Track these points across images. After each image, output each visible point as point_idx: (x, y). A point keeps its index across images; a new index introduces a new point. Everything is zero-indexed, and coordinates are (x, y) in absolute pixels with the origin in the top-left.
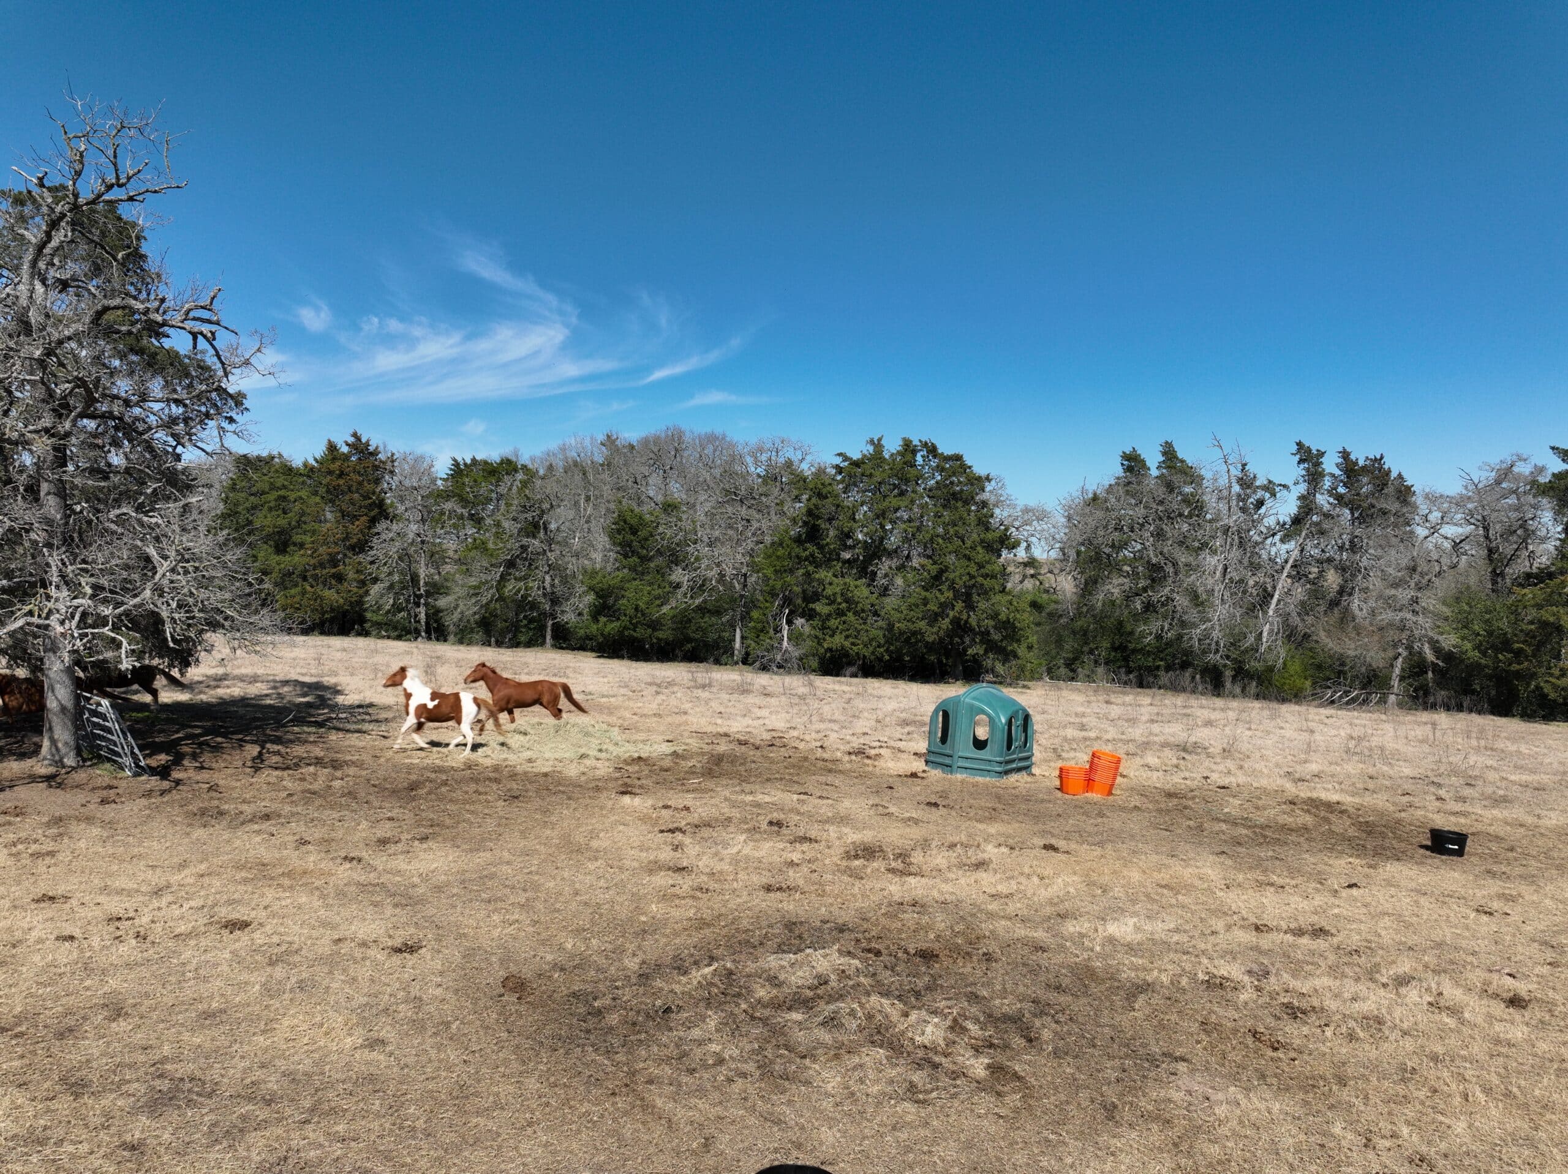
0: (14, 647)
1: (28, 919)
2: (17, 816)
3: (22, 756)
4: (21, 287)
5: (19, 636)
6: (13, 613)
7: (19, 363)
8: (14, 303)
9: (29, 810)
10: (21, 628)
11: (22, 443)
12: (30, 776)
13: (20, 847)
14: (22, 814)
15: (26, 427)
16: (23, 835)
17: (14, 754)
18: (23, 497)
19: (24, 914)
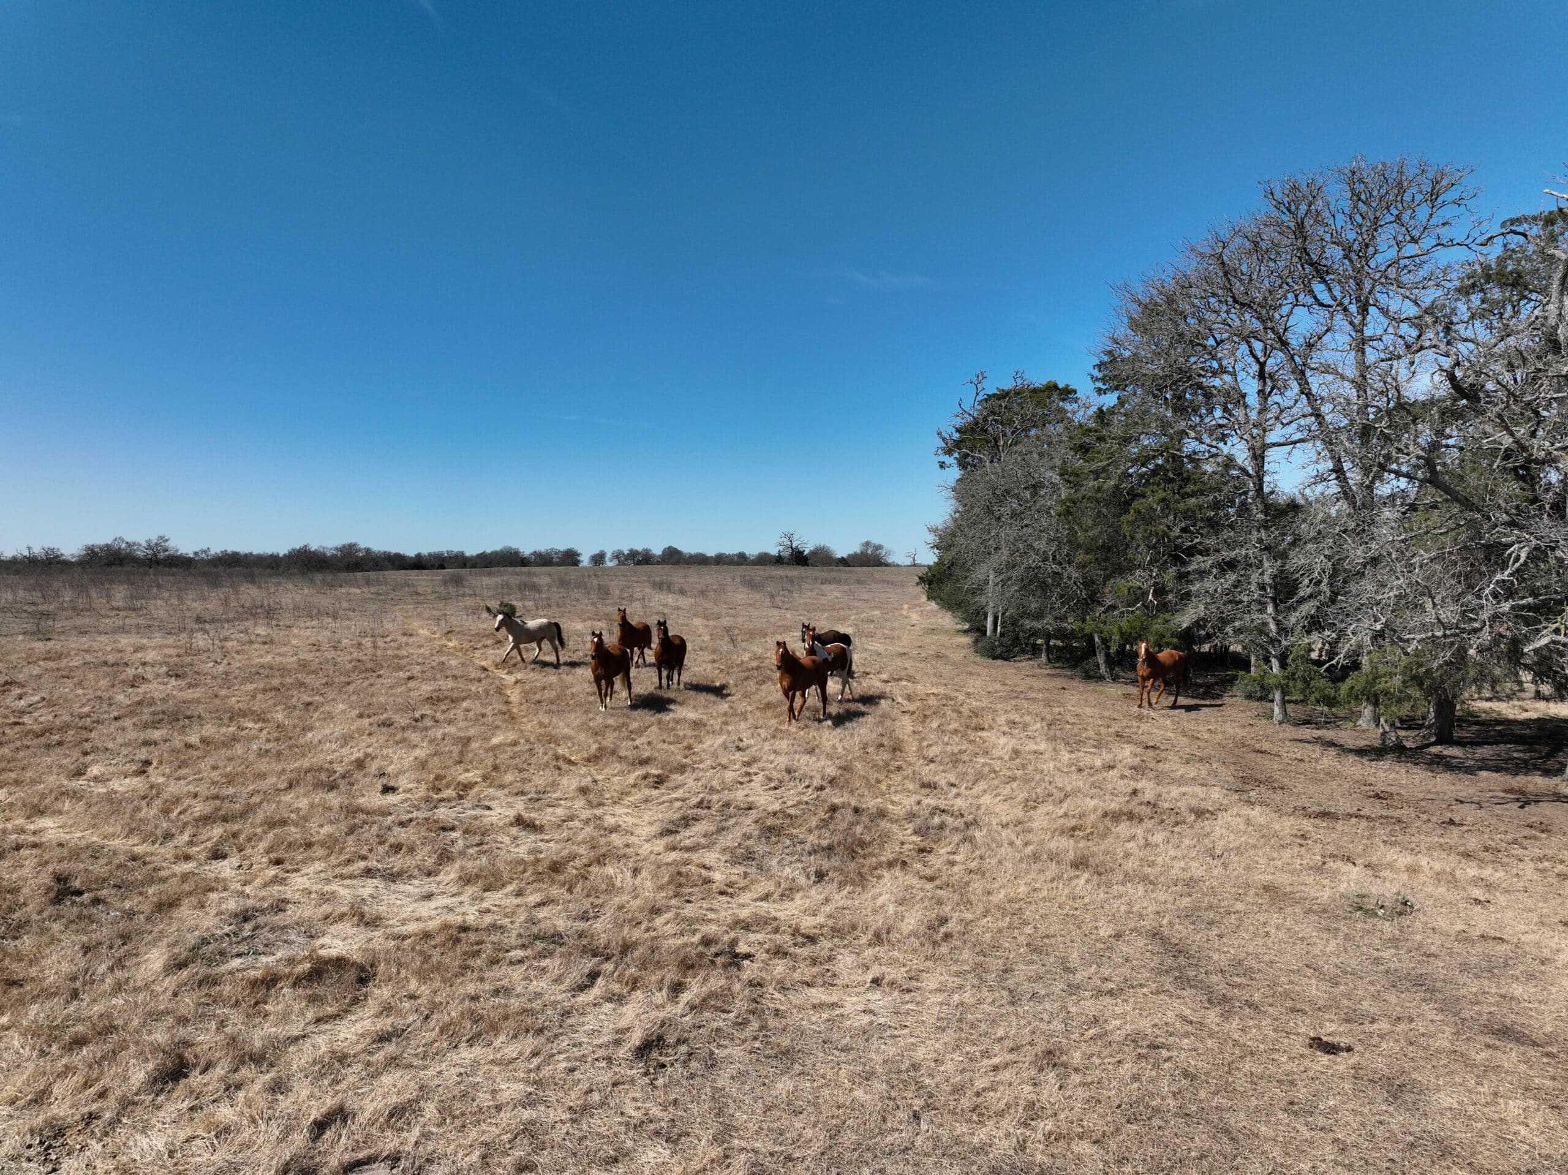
0: (1539, 663)
1: (1556, 939)
2: (1543, 832)
3: (1547, 773)
4: (1551, 307)
5: (1544, 653)
6: (1538, 631)
7: (1546, 382)
8: (1543, 325)
9: (1555, 829)
10: (1546, 645)
11: (1548, 462)
12: (1555, 794)
13: (1546, 864)
14: (1548, 831)
15: (1553, 444)
16: (1550, 852)
17: (1539, 769)
18: (1549, 515)
19: (1551, 933)
